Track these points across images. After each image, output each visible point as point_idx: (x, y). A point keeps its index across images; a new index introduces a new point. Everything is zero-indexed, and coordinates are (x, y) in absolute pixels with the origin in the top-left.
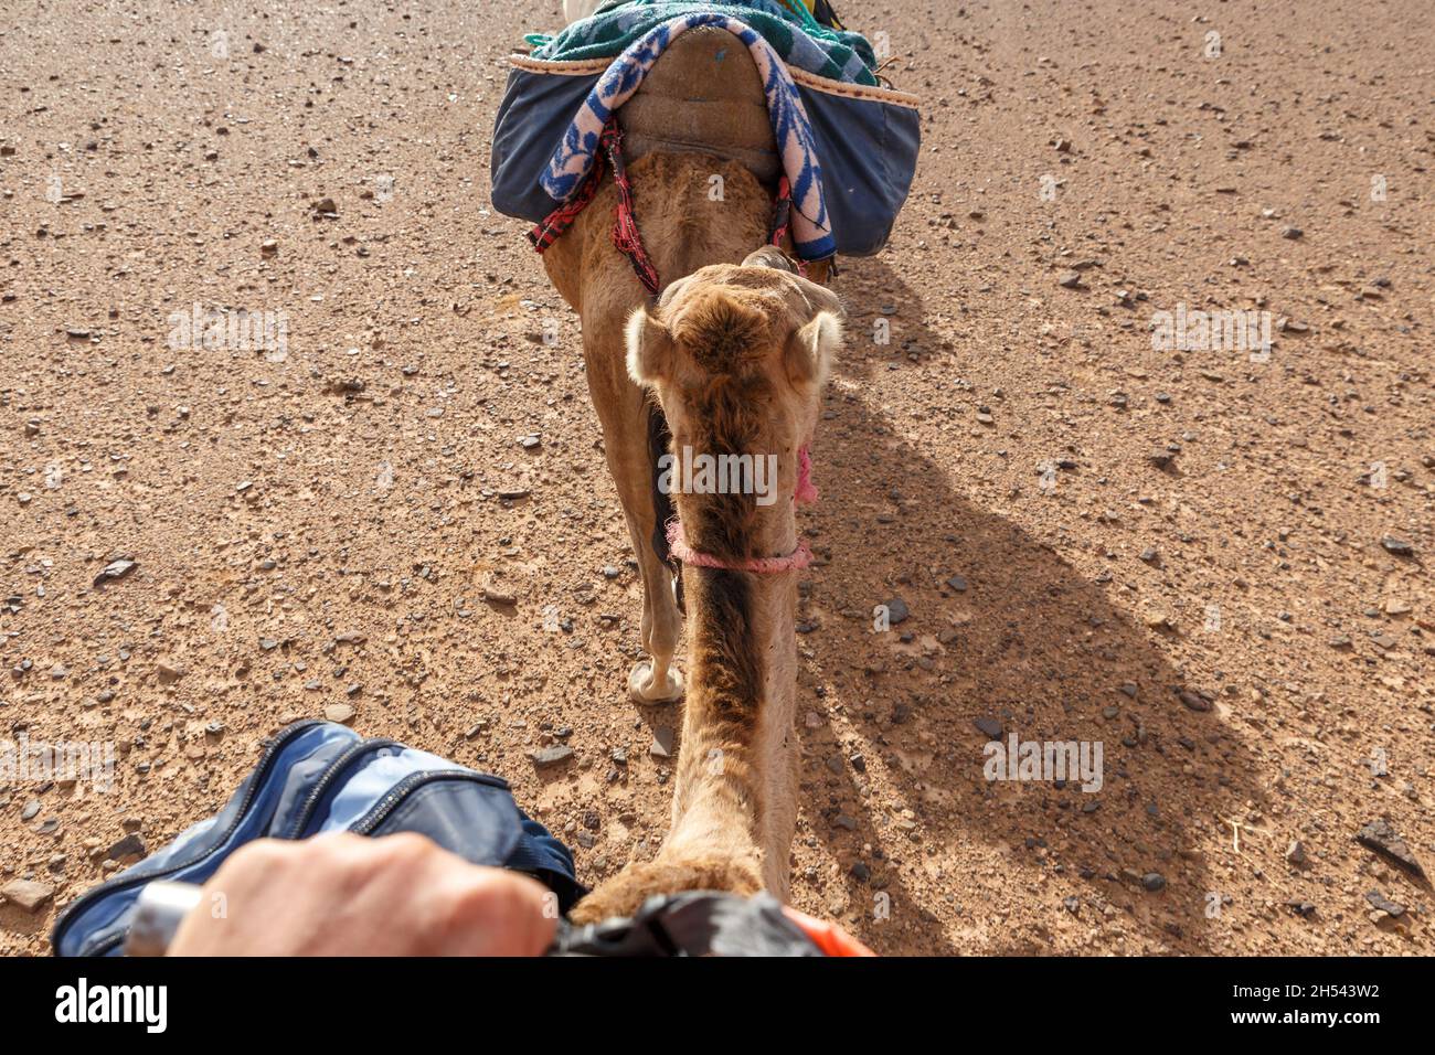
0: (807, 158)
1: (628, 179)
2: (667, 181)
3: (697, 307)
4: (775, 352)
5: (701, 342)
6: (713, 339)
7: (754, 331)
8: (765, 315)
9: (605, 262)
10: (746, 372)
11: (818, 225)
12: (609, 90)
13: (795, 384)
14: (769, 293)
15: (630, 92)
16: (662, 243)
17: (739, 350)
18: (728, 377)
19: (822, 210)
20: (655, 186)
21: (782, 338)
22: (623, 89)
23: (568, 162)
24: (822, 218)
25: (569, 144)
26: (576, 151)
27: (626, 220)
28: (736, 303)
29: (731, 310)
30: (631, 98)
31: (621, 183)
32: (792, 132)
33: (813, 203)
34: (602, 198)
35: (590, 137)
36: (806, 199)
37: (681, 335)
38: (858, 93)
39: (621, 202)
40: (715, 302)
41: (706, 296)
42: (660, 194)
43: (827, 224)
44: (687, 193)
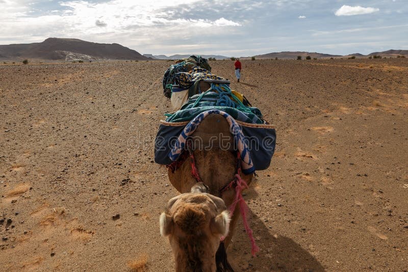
0: (245, 146)
1: (194, 155)
2: (204, 157)
3: (182, 212)
4: (207, 225)
5: (184, 224)
6: (188, 223)
7: (201, 219)
8: (204, 214)
9: (188, 181)
10: (199, 233)
11: (249, 164)
12: (188, 131)
13: (215, 234)
14: (204, 205)
15: (193, 131)
16: (205, 175)
17: (196, 226)
18: (193, 235)
19: (250, 161)
20: (201, 158)
21: (210, 220)
22: (192, 130)
23: (176, 150)
24: (250, 162)
25: (177, 146)
26: (179, 148)
27: (194, 168)
28: (194, 210)
29: (194, 213)
30: (194, 133)
31: (192, 157)
32: (240, 139)
33: (247, 158)
34: (187, 161)
35: (183, 144)
36: (245, 158)
37: (177, 222)
38: (257, 126)
39: (192, 163)
40: (188, 210)
41: (184, 208)
42: (203, 160)
43: (252, 163)
44: (211, 160)
